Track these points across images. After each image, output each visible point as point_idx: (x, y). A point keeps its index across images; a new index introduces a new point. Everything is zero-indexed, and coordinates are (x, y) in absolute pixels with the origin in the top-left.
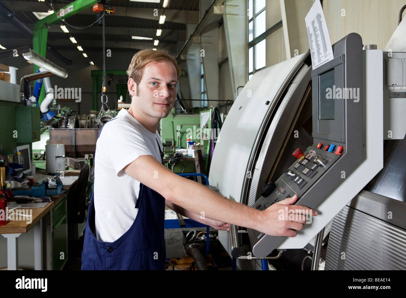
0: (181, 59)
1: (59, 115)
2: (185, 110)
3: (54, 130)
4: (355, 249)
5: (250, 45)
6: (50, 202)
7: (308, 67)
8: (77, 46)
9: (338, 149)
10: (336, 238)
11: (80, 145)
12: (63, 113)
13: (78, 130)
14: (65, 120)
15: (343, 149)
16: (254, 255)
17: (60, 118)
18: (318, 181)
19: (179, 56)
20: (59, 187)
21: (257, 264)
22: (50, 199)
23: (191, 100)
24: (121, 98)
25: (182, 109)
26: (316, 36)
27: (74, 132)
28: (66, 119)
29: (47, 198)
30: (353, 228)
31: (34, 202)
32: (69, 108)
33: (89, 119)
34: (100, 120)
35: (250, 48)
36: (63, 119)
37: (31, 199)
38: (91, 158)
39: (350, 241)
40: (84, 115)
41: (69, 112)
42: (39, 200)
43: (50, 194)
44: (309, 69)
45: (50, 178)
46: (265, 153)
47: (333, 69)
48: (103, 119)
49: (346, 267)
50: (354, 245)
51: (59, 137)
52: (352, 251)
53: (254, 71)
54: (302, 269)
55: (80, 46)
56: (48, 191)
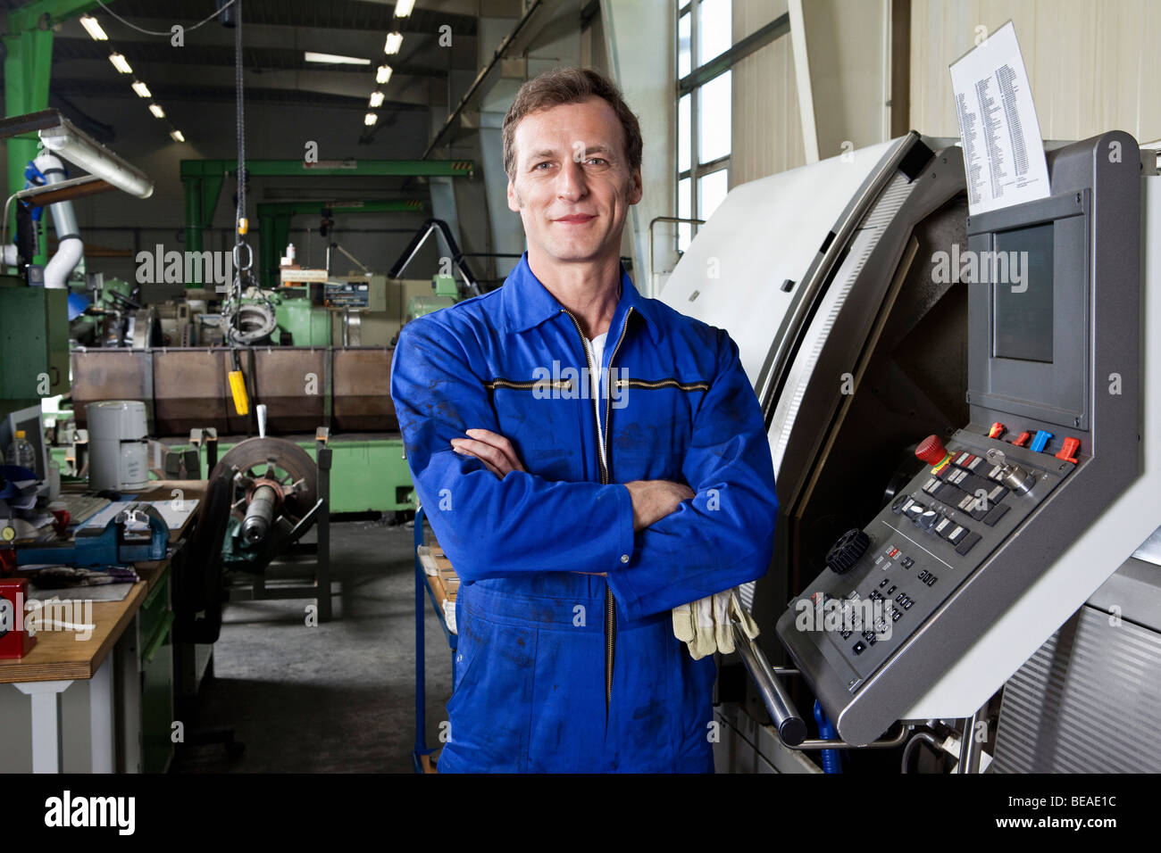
0: (462, 126)
1: (98, 306)
2: (474, 285)
3: (87, 352)
4: (1087, 714)
5: (682, 88)
6: (135, 583)
7: (910, 182)
8: (133, 82)
9: (1068, 447)
10: (1028, 684)
11: (170, 400)
12: (110, 299)
13: (162, 351)
14: (119, 319)
15: (1079, 446)
16: (841, 736)
17: (103, 314)
18: (1017, 534)
19: (457, 119)
20: (158, 536)
21: (760, 757)
22: (134, 574)
23: (492, 255)
24: (290, 250)
25: (463, 281)
26: (990, 125)
27: (149, 358)
28: (122, 318)
29: (122, 571)
30: (1081, 656)
31: (87, 584)
32: (126, 283)
33: (183, 315)
34: (231, 321)
35: (682, 96)
36: (113, 317)
37: (79, 573)
38: (209, 439)
39: (1071, 693)
40: (167, 302)
41: (127, 295)
42: (103, 578)
43: (131, 560)
44: (912, 188)
45: (132, 512)
46: (785, 434)
47: (1050, 222)
48: (241, 318)
49: (1061, 765)
50: (1083, 703)
51: (104, 375)
52: (1079, 720)
53: (695, 169)
54: (904, 771)
55: (140, 81)
56: (123, 549)
